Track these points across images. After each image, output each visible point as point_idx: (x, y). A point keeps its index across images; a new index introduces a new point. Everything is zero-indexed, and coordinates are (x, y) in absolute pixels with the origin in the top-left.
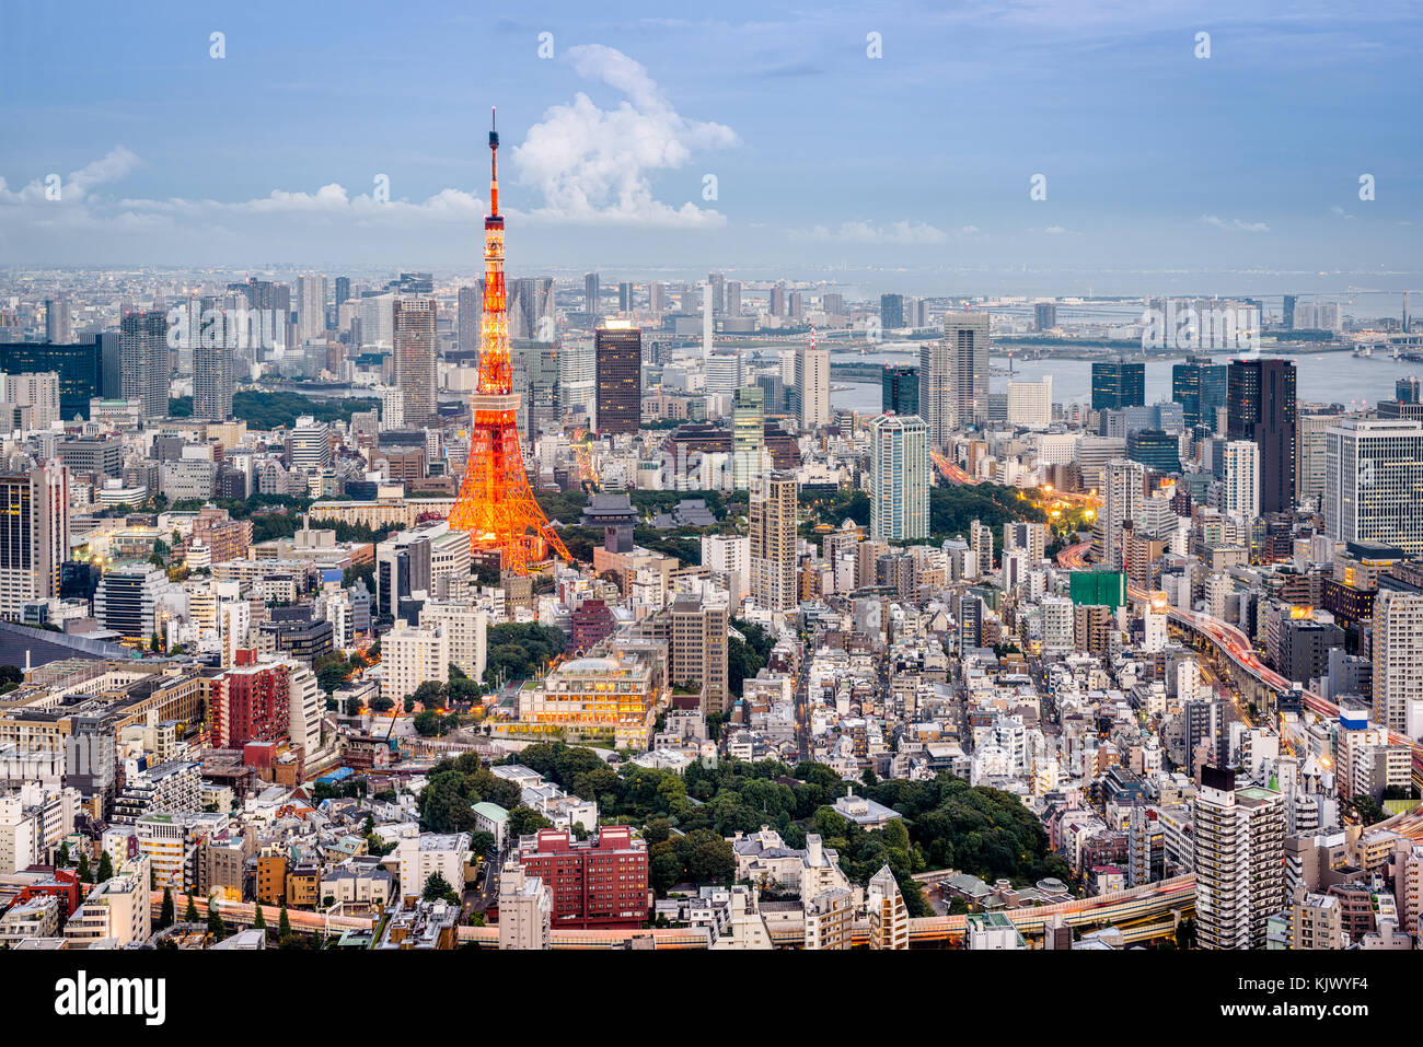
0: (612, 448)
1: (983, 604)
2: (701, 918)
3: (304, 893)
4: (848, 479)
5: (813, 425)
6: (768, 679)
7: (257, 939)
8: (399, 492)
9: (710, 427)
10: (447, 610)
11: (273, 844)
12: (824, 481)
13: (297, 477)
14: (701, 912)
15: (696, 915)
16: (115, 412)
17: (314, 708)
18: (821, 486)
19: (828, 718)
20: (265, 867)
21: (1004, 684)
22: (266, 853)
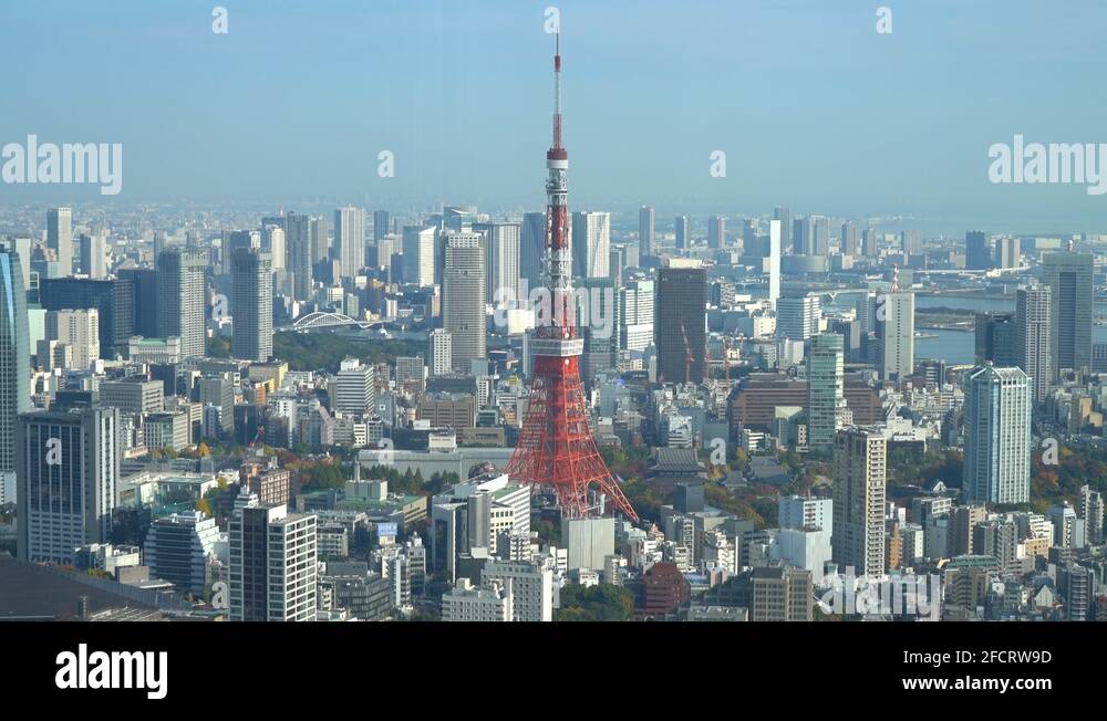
0: (675, 399)
4: (936, 437)
5: (894, 377)
8: (452, 442)
9: (784, 377)
12: (909, 438)
13: (343, 424)
16: (154, 352)
18: (906, 443)
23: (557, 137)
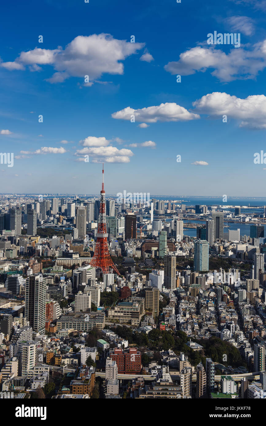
0: (129, 245)
1: (223, 290)
2: (154, 372)
3: (57, 362)
4: (188, 255)
6: (169, 308)
7: (47, 374)
8: (78, 256)
9: (154, 240)
10: (91, 288)
11: (51, 349)
13: (53, 251)
14: (154, 371)
15: (153, 371)
16: (9, 233)
17: (59, 313)
18: (181, 256)
19: (184, 319)
20: (49, 355)
21: (228, 312)
22: (49, 351)
23: (103, 188)
